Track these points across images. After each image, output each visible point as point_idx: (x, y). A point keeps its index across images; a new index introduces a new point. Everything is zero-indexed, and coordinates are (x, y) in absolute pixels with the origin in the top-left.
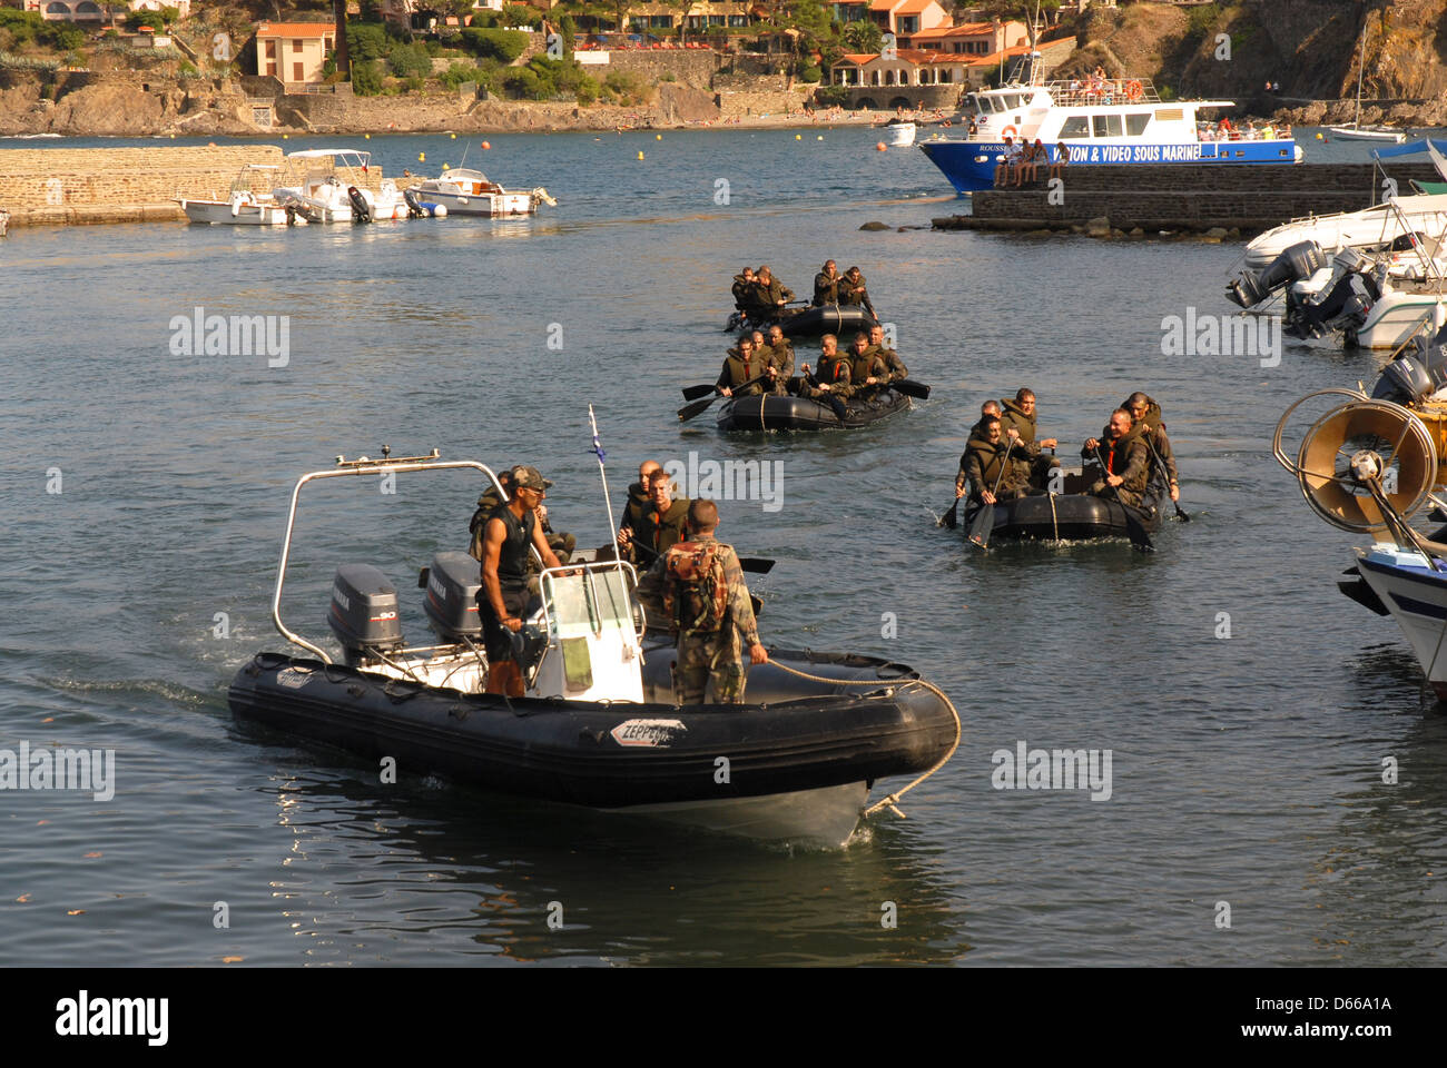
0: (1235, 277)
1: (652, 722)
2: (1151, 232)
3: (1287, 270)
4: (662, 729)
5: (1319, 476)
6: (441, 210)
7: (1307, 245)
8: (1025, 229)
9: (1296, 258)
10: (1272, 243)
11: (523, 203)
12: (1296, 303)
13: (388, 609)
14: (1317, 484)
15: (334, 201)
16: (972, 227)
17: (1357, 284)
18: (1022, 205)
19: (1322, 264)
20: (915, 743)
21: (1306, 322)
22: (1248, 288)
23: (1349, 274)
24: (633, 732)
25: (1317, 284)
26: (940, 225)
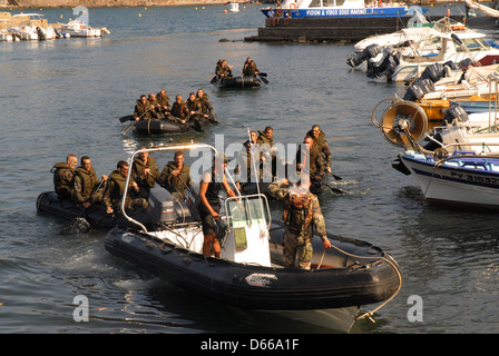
0: (350, 56)
1: (263, 275)
2: (320, 41)
3: (367, 54)
4: (267, 279)
5: (388, 128)
6: (68, 35)
7: (374, 45)
8: (276, 41)
9: (370, 50)
10: (362, 45)
11: (98, 33)
12: (371, 65)
13: (170, 208)
14: (387, 131)
15: (31, 32)
16: (258, 40)
17: (391, 59)
18: (276, 33)
19: (379, 52)
20: (379, 291)
21: (374, 72)
22: (354, 60)
23: (389, 55)
24: (255, 279)
25: (378, 59)
26: (247, 40)
